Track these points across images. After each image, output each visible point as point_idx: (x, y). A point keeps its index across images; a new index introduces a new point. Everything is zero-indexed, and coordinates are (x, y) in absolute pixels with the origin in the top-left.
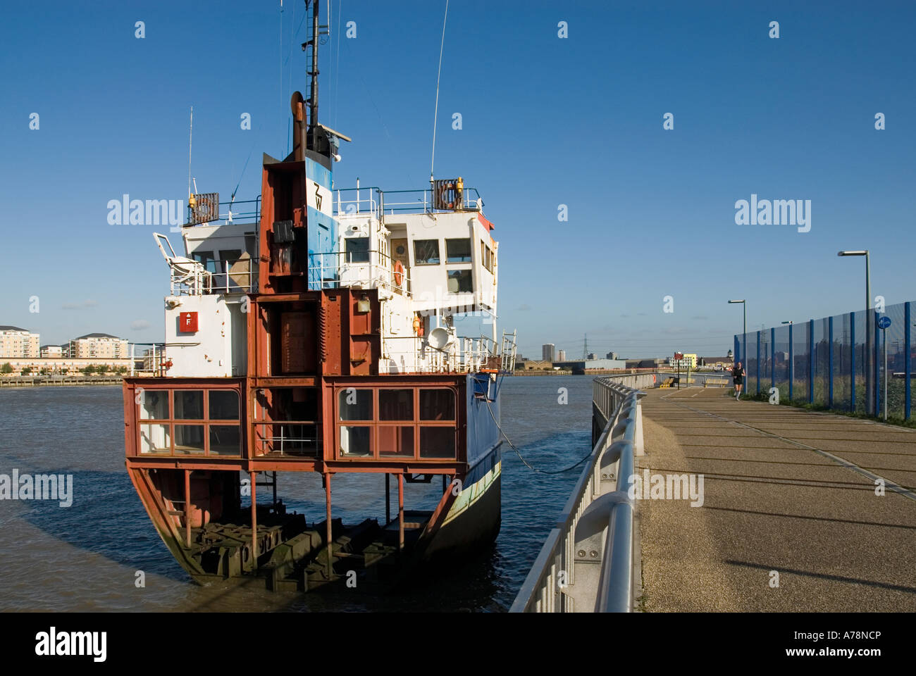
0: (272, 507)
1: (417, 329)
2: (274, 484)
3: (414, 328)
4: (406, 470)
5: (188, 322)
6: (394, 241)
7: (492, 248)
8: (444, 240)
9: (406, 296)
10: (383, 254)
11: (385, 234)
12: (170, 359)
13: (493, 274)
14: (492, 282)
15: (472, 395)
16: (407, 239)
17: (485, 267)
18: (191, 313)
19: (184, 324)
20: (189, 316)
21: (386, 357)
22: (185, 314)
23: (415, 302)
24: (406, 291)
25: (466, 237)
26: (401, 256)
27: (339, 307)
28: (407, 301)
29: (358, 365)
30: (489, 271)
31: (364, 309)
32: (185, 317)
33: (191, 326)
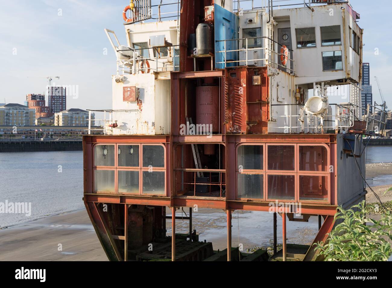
0: (188, 237)
1: (298, 99)
2: (190, 218)
3: (296, 98)
5: (128, 94)
6: (280, 30)
7: (358, 34)
8: (319, 28)
9: (289, 73)
10: (271, 40)
11: (273, 25)
12: (116, 121)
13: (359, 55)
14: (359, 61)
15: (341, 151)
16: (290, 28)
17: (353, 49)
18: (131, 87)
19: (126, 96)
20: (129, 89)
21: (273, 120)
22: (127, 88)
23: (297, 77)
24: (290, 68)
25: (338, 25)
26: (286, 42)
27: (238, 81)
28: (290, 77)
29: (252, 126)
30: (356, 52)
31: (257, 82)
32: (127, 90)
33: (131, 97)
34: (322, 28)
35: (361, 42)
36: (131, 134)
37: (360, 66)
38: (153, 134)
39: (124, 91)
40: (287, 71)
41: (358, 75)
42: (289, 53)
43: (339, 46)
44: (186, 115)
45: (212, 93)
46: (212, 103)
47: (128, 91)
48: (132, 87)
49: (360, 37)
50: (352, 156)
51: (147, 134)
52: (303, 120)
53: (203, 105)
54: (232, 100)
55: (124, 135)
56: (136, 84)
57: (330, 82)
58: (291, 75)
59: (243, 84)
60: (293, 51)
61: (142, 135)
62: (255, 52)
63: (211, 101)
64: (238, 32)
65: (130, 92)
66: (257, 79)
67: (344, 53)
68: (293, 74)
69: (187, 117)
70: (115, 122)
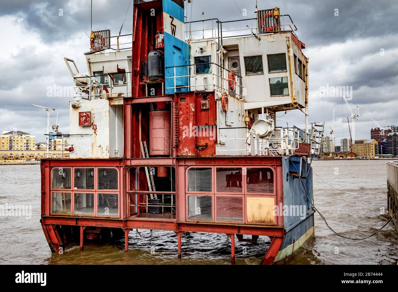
1: (247, 123)
3: (246, 122)
4: (239, 232)
5: (84, 119)
6: (230, 58)
7: (304, 62)
8: (266, 55)
9: (239, 98)
10: (221, 67)
11: (223, 53)
12: (72, 145)
13: (305, 81)
14: (305, 87)
15: (287, 173)
16: (239, 56)
17: (298, 76)
18: (86, 112)
19: (82, 121)
20: (84, 114)
21: (221, 143)
22: (82, 113)
23: (246, 102)
24: (239, 94)
25: (283, 53)
26: (236, 69)
27: (187, 105)
28: (239, 103)
29: (201, 149)
30: (302, 79)
31: (205, 107)
32: (82, 115)
33: (87, 122)
34: (268, 56)
35: (307, 70)
36: (87, 158)
37: (306, 92)
38: (107, 157)
39: (80, 116)
40: (237, 96)
41: (305, 101)
42: (238, 80)
43: (285, 73)
44: (140, 139)
45: (164, 118)
46: (164, 127)
47: (84, 116)
48: (88, 112)
49: (305, 65)
50: (298, 177)
51: (102, 158)
52: (249, 143)
53: (156, 129)
54: (182, 124)
55: (80, 158)
56: (91, 110)
57: (277, 106)
58: (240, 100)
59: (193, 108)
60: (242, 77)
61: (97, 158)
62: (205, 78)
63: (164, 125)
64: (190, 60)
65: (85, 117)
66: (205, 103)
67: (290, 79)
68: (242, 99)
69: (141, 141)
70: (71, 147)
